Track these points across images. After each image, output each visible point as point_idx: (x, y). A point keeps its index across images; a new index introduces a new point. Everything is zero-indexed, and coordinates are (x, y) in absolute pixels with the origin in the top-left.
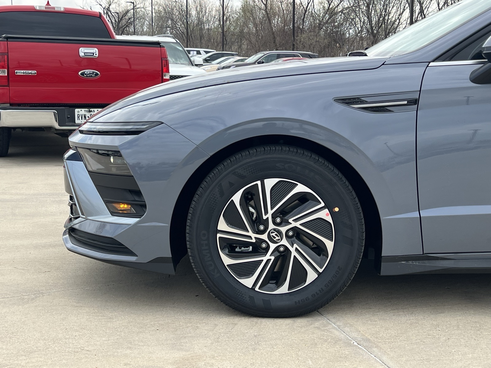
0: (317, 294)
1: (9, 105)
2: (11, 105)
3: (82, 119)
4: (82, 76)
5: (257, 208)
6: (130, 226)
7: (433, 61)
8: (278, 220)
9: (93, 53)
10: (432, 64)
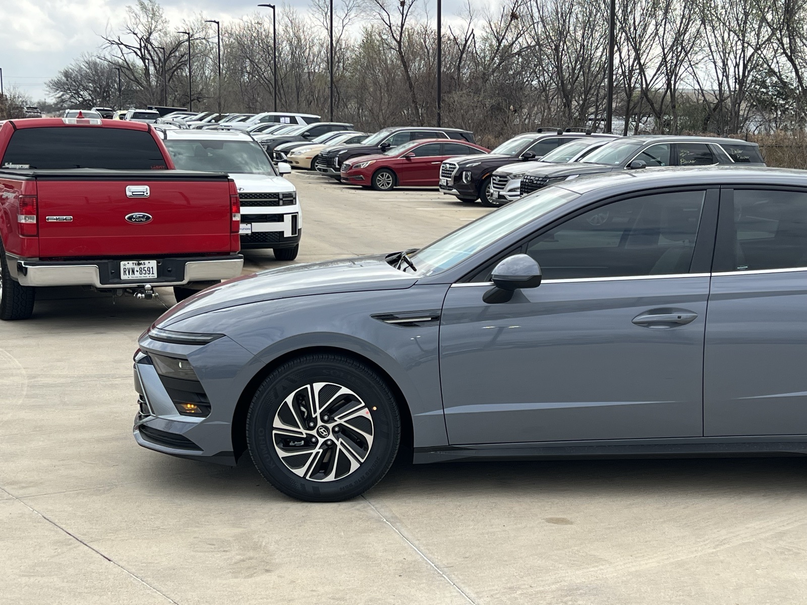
0: (360, 481)
1: (38, 259)
2: (41, 259)
3: (129, 274)
4: (129, 221)
5: (307, 407)
6: (197, 424)
7: (455, 283)
8: (326, 418)
9: (144, 192)
10: (453, 285)
